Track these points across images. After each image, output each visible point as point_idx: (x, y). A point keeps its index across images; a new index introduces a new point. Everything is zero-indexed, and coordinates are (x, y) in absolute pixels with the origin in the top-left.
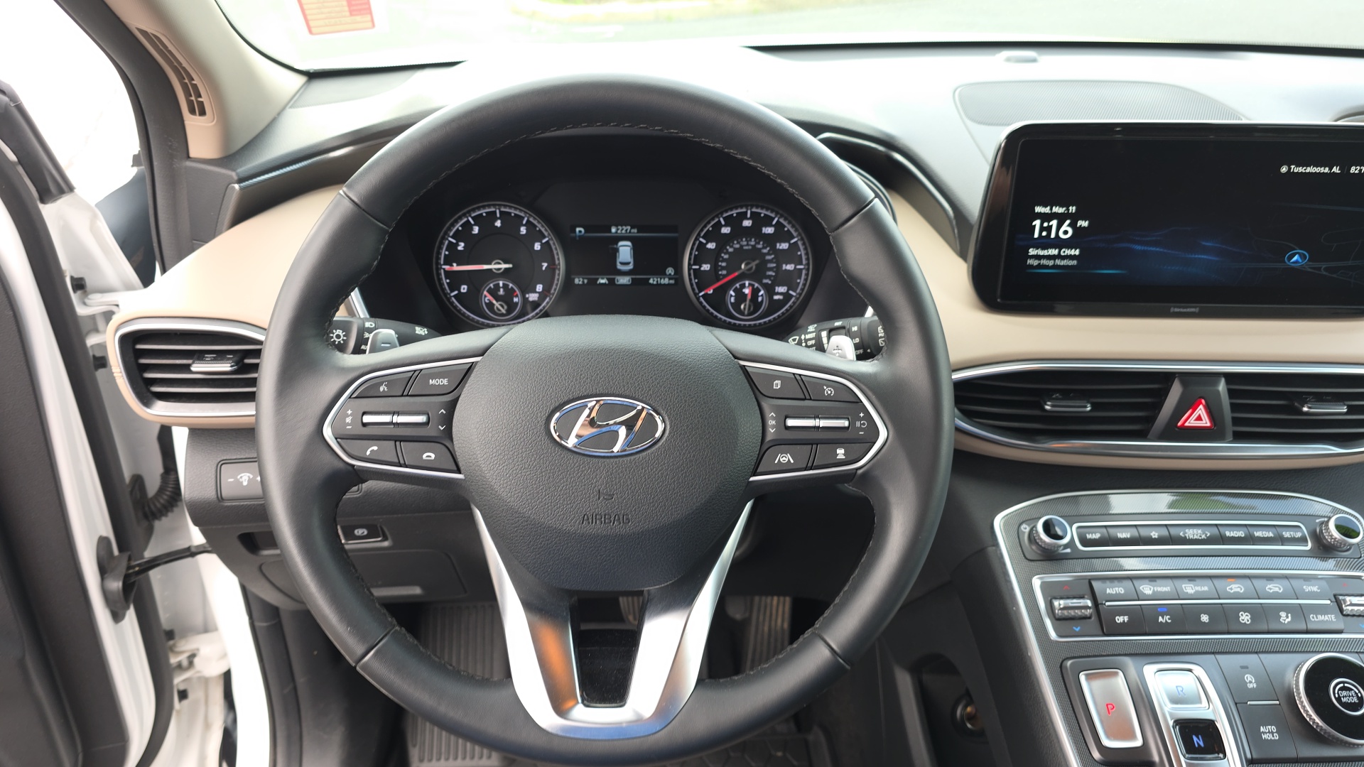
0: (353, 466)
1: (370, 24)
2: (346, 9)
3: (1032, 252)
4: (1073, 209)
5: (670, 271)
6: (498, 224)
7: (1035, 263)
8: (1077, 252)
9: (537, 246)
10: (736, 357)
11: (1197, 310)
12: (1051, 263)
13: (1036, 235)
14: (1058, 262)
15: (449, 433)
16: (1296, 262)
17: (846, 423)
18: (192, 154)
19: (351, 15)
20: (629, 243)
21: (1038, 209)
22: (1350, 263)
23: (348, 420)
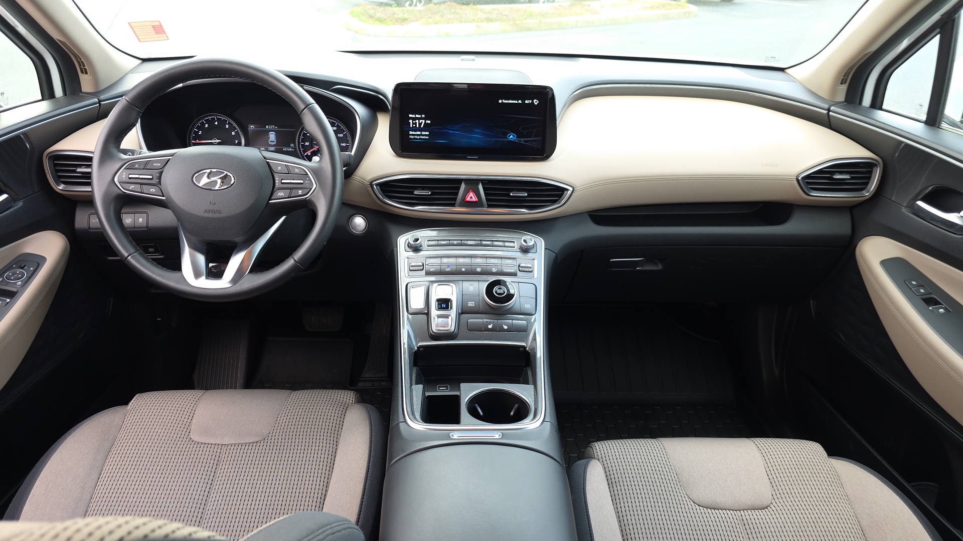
0: (125, 193)
1: (166, 38)
2: (154, 31)
3: (411, 133)
4: (423, 116)
5: (292, 145)
6: (216, 123)
7: (413, 137)
8: (428, 133)
9: (233, 133)
10: (265, 158)
11: (477, 157)
12: (419, 137)
13: (411, 126)
14: (421, 137)
15: (160, 182)
16: (512, 138)
17: (302, 182)
18: (83, 91)
19: (157, 34)
20: (274, 133)
21: (410, 116)
22: (532, 139)
23: (124, 176)
